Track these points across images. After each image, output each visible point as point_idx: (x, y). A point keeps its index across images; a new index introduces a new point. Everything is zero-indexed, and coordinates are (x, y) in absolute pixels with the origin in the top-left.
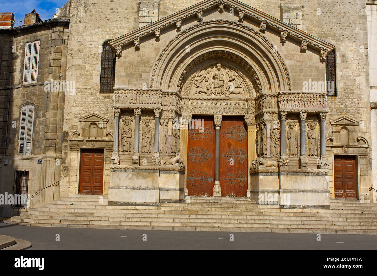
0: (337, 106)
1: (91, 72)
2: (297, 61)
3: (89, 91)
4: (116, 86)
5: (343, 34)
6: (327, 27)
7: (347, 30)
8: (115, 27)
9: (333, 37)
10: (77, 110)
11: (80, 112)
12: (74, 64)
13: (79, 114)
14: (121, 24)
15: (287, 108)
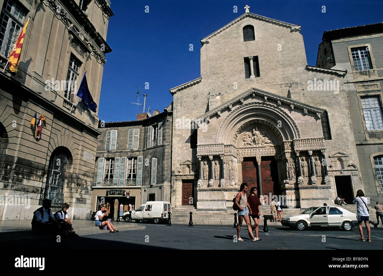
0: (332, 146)
1: (185, 137)
2: (303, 121)
3: (185, 148)
4: (198, 144)
5: (331, 102)
6: (320, 99)
7: (333, 100)
8: (197, 112)
9: (325, 104)
10: (179, 158)
11: (181, 159)
12: (176, 134)
13: (180, 160)
14: (200, 111)
15: (299, 148)
